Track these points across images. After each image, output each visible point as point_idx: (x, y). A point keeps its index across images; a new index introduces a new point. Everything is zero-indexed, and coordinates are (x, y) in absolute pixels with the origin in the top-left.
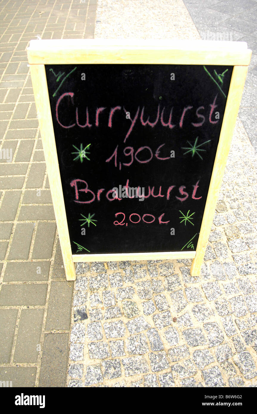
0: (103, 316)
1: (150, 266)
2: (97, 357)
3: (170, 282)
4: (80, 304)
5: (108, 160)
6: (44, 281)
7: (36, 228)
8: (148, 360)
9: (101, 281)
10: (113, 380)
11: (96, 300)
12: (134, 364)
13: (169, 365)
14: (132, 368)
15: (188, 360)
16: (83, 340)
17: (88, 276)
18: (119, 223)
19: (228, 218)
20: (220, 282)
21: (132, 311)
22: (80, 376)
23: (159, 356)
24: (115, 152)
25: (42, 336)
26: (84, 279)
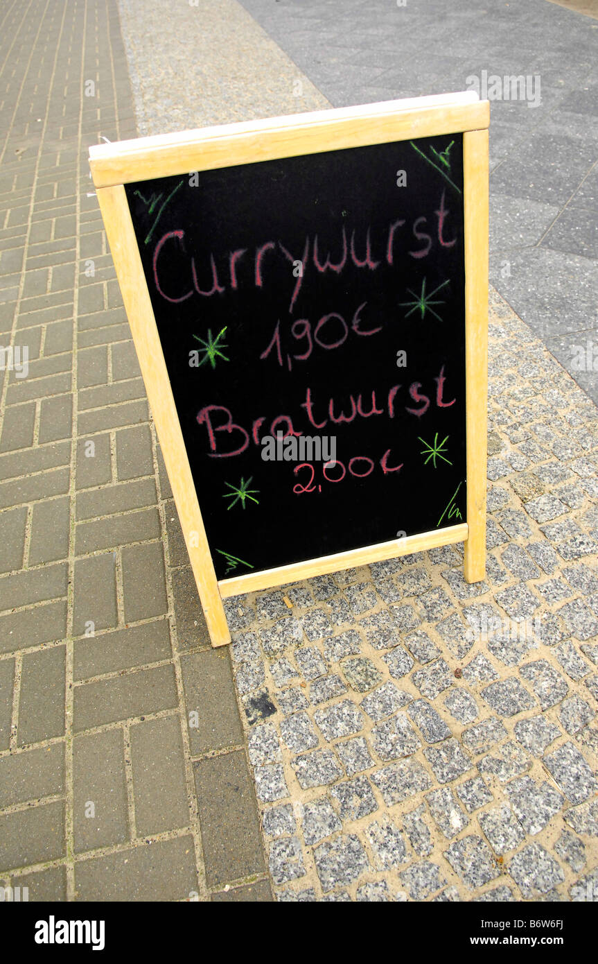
0: (309, 700)
1: (380, 583)
2: (316, 782)
3: (428, 603)
4: (253, 688)
5: (264, 355)
6: (163, 661)
7: (119, 561)
8: (424, 763)
9: (285, 633)
10: (362, 820)
11: (285, 672)
12: (398, 777)
13: (470, 762)
14: (395, 786)
15: (508, 745)
16: (278, 755)
17: (256, 631)
18: (304, 487)
19: (513, 461)
20: (531, 582)
21: (366, 675)
22: (290, 829)
23: (445, 750)
24: (276, 336)
25: (188, 769)
26: (248, 637)
